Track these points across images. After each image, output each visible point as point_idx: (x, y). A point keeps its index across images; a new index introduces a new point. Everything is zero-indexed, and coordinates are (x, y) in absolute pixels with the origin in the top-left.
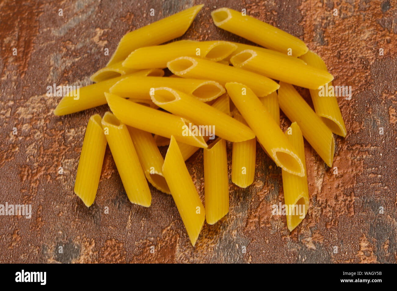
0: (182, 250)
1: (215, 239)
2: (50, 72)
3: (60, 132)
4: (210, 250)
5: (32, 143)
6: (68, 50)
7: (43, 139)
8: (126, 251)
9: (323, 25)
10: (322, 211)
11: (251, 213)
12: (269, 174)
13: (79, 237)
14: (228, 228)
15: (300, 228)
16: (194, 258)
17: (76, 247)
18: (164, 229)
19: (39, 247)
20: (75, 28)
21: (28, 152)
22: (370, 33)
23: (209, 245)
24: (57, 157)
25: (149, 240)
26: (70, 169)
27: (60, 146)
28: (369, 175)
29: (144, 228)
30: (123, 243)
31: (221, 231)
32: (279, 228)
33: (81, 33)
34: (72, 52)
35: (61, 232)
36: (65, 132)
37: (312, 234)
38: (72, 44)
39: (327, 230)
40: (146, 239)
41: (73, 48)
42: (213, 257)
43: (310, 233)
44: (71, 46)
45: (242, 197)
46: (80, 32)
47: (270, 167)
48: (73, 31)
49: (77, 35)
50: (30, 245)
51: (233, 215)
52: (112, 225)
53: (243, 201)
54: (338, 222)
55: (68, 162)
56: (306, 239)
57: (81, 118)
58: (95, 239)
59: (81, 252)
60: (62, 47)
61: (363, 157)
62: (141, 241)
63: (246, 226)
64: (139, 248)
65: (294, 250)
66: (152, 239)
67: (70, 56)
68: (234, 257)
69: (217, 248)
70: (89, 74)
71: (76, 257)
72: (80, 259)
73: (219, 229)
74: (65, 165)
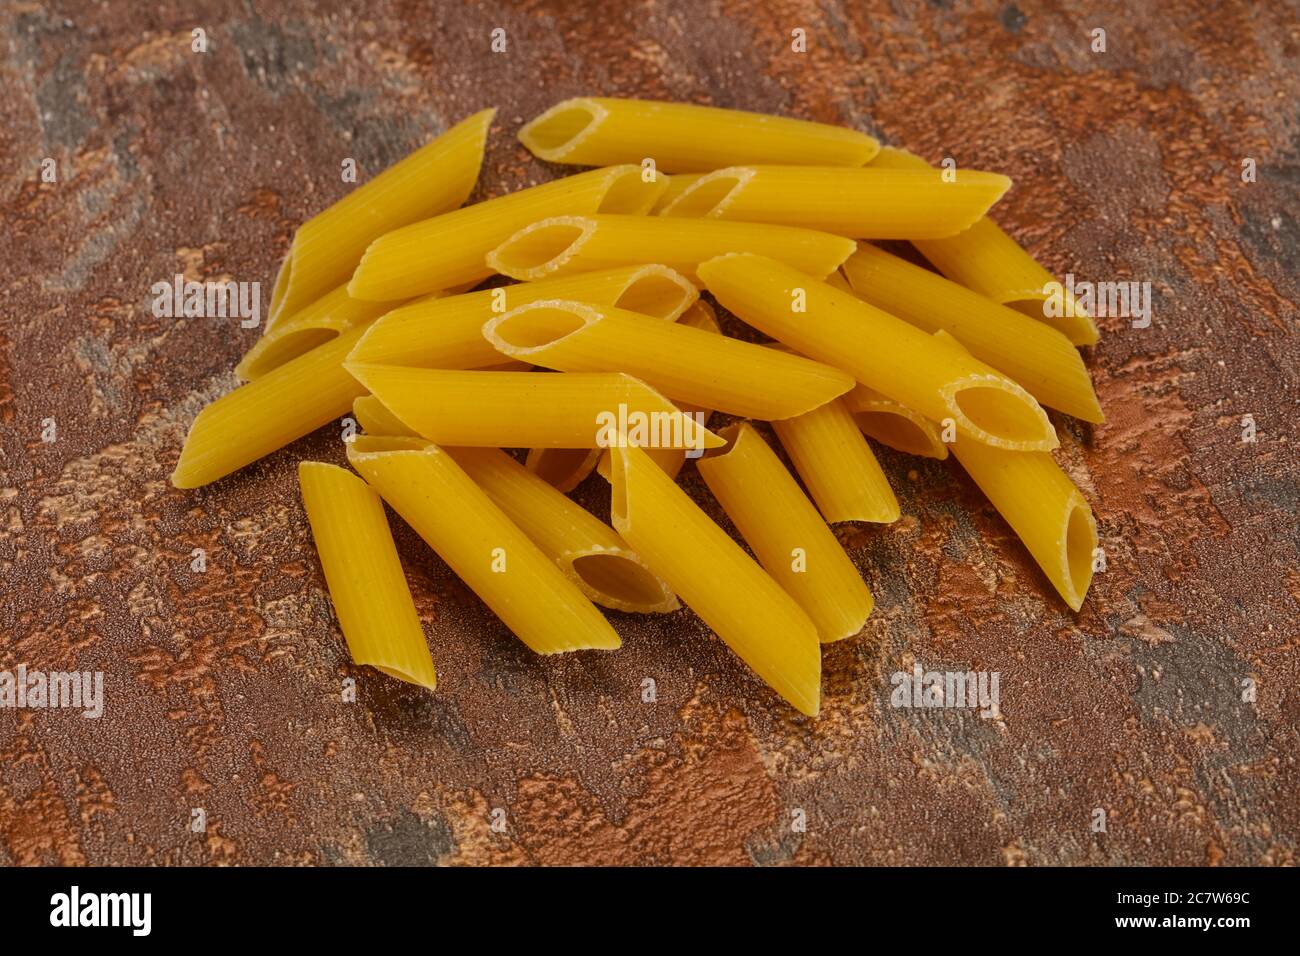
0: (771, 745)
1: (859, 690)
2: (91, 388)
3: (210, 535)
4: (859, 723)
5: (136, 584)
6: (117, 323)
7: (165, 564)
8: (596, 795)
9: (860, 98)
10: (1132, 544)
11: (927, 599)
12: (919, 491)
13: (424, 796)
14: (883, 654)
15: (1093, 599)
16: (821, 755)
17: (430, 823)
18: (683, 707)
19: (312, 852)
20: (109, 260)
21: (135, 609)
22: (1009, 88)
23: (848, 712)
24: (236, 603)
25: (652, 749)
26: (294, 624)
27: (229, 570)
28: (1215, 423)
29: (618, 722)
30: (573, 777)
31: (866, 666)
32: (1033, 616)
33: (135, 272)
34: (134, 323)
35: (360, 797)
36: (224, 532)
37: (1139, 607)
38: (120, 304)
39: (1177, 586)
40: (642, 747)
41: (131, 314)
42: (880, 737)
43: (1133, 606)
44: (119, 310)
45: (874, 568)
46: (131, 270)
47: (913, 475)
48: (108, 269)
49: (125, 279)
50: (277, 854)
51: (876, 617)
52: (512, 739)
53: (884, 575)
54: (1198, 559)
55: (278, 608)
56: (1131, 622)
57: (258, 486)
58: (478, 788)
59: (452, 833)
60: (95, 319)
61: (1170, 382)
62: (628, 756)
63: (933, 633)
64: (632, 777)
65: (1112, 657)
66: (661, 741)
67: (133, 337)
68: (947, 722)
69: (879, 712)
70: (217, 370)
71: (446, 850)
72: (460, 852)
73: (857, 661)
74: (273, 616)
